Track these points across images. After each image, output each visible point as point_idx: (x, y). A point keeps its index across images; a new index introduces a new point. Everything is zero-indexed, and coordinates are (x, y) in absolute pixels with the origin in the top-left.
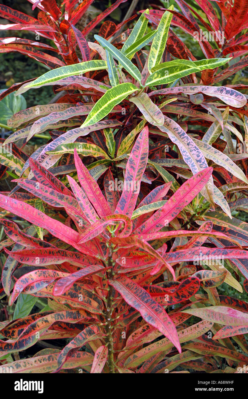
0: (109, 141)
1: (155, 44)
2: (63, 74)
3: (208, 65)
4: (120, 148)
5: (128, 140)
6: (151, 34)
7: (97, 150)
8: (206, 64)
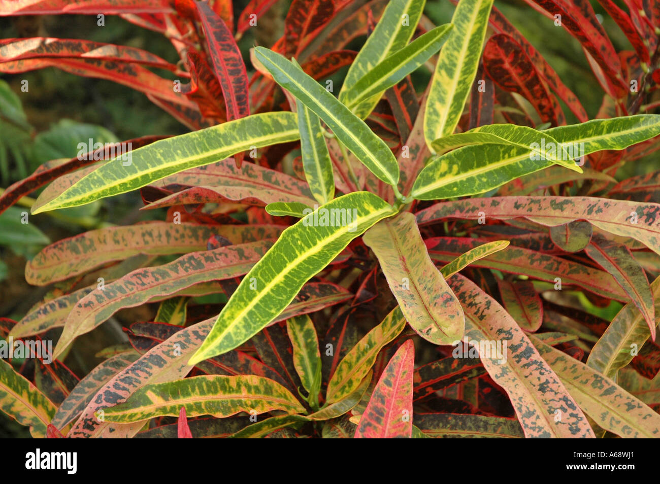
0: (304, 352)
1: (447, 62)
2: (160, 162)
3: (606, 137)
4: (335, 377)
5: (358, 358)
6: (434, 34)
7: (262, 389)
8: (600, 133)
